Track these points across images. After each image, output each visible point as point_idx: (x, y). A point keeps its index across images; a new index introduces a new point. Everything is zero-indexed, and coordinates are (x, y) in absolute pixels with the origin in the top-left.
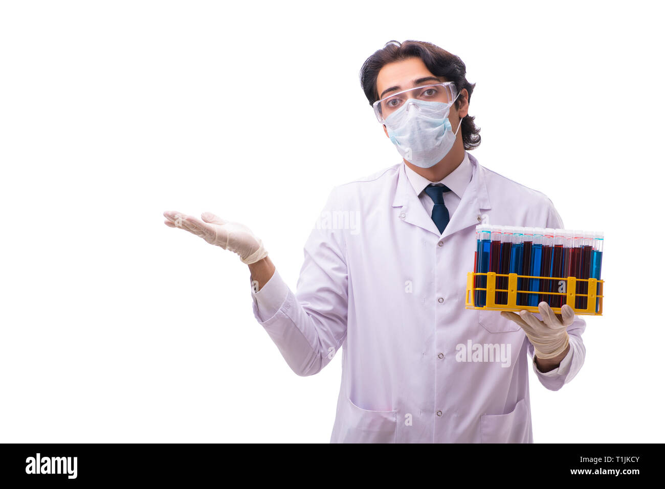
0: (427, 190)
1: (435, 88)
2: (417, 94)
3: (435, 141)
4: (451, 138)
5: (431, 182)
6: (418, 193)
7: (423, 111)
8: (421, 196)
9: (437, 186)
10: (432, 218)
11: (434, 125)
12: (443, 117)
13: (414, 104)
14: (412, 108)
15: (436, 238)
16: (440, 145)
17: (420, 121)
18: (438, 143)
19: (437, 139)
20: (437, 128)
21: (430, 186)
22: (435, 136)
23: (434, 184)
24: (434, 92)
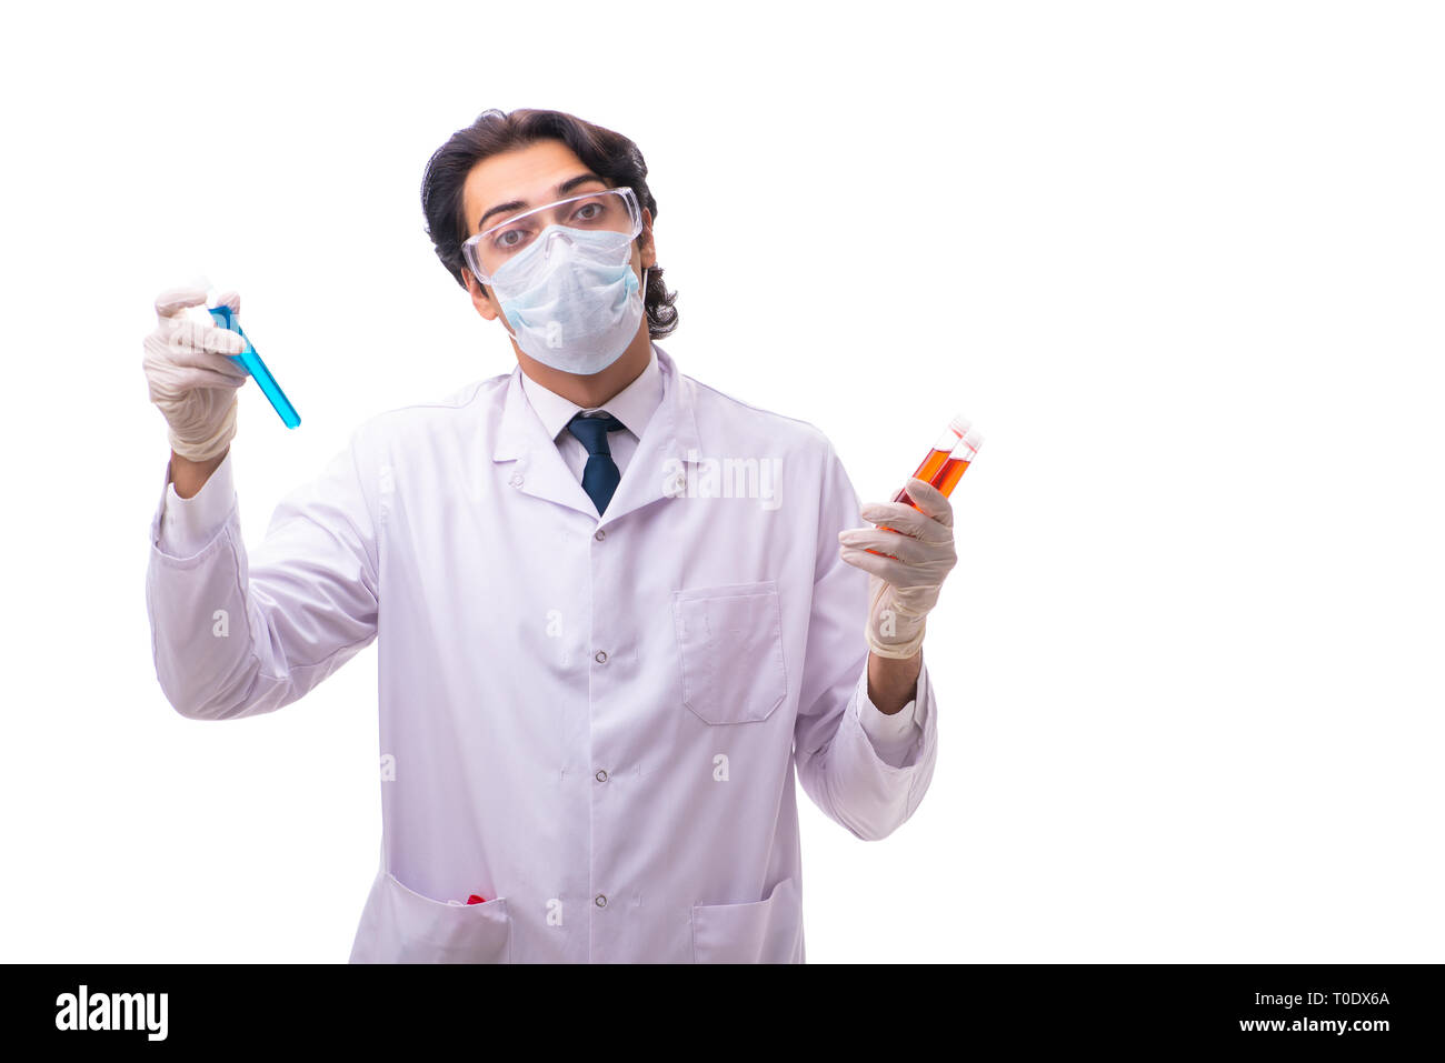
0: (572, 427)
1: (596, 201)
2: (563, 215)
3: (610, 313)
4: (636, 309)
5: (580, 409)
6: (555, 432)
7: (583, 250)
8: (559, 441)
9: (593, 416)
10: (584, 485)
11: (605, 279)
12: (620, 264)
13: (561, 235)
14: (559, 244)
15: (591, 523)
16: (620, 323)
17: (580, 271)
18: (616, 318)
19: (613, 309)
20: (613, 287)
21: (578, 417)
22: (610, 305)
23: (589, 412)
24: (597, 211)
